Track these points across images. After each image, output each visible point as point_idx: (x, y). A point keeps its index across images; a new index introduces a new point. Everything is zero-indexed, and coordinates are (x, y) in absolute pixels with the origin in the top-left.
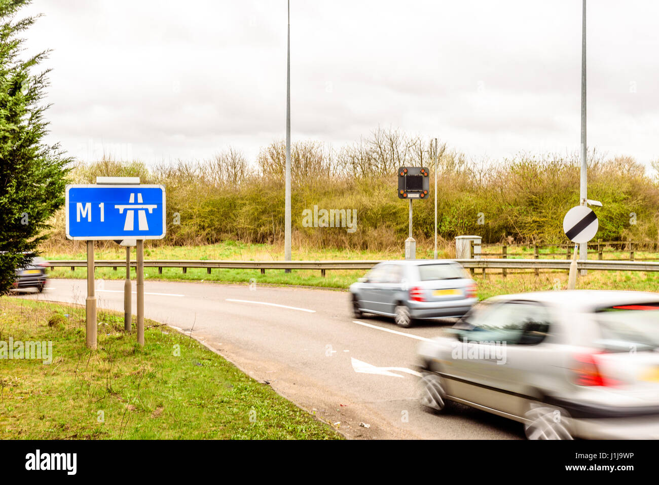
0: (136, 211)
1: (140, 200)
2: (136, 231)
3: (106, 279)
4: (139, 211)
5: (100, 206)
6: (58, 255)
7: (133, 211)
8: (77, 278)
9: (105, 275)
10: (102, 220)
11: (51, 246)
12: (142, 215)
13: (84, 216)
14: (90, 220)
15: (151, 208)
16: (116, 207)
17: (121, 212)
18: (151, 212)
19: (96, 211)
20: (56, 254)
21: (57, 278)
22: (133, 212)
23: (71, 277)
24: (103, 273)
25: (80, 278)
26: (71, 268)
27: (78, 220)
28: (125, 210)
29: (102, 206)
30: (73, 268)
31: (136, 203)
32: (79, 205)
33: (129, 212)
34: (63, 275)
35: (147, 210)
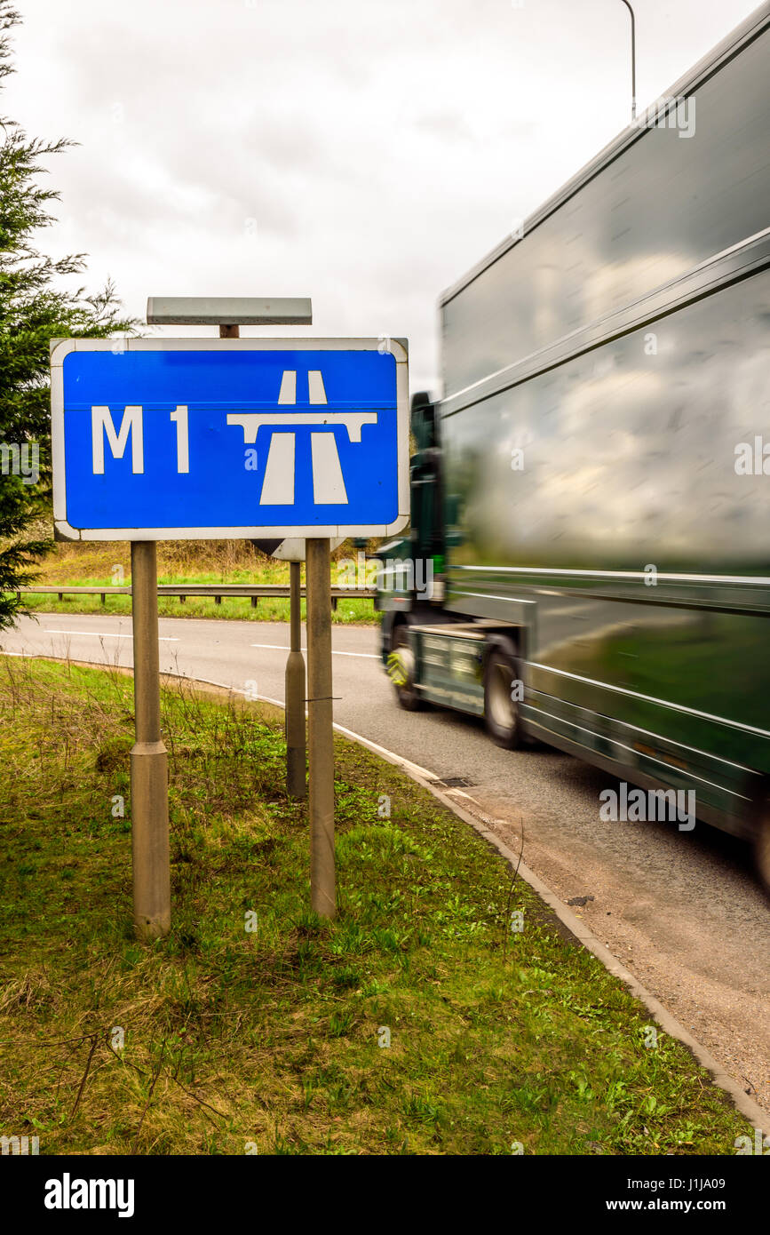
0: (303, 435)
1: (317, 394)
2: (304, 509)
3: (278, 621)
4: (314, 436)
5: (174, 416)
6: (199, 574)
7: (292, 436)
8: (224, 618)
9: (275, 612)
10: (183, 466)
11: (188, 558)
12: (324, 449)
13: (118, 453)
14: (138, 467)
15: (355, 423)
16: (232, 419)
17: (250, 437)
18: (355, 436)
19: (159, 437)
20: (197, 572)
21: (189, 616)
22: (290, 438)
23: (213, 616)
24: (271, 610)
25: (230, 618)
26: (214, 598)
27: (98, 467)
28: (265, 433)
29: (180, 415)
30: (218, 599)
31: (303, 405)
32: (100, 415)
33: (276, 438)
34: (201, 612)
35: (340, 432)
